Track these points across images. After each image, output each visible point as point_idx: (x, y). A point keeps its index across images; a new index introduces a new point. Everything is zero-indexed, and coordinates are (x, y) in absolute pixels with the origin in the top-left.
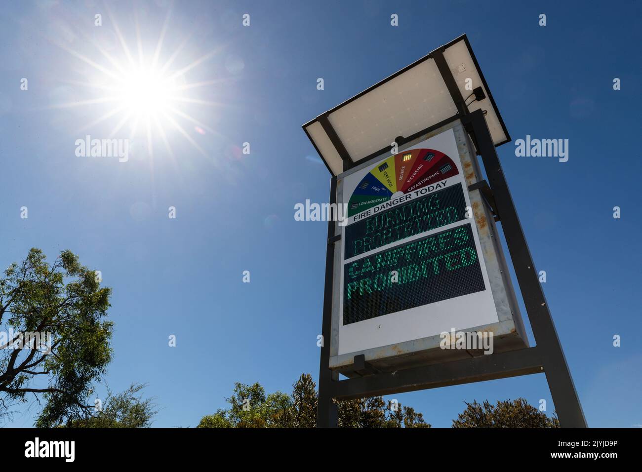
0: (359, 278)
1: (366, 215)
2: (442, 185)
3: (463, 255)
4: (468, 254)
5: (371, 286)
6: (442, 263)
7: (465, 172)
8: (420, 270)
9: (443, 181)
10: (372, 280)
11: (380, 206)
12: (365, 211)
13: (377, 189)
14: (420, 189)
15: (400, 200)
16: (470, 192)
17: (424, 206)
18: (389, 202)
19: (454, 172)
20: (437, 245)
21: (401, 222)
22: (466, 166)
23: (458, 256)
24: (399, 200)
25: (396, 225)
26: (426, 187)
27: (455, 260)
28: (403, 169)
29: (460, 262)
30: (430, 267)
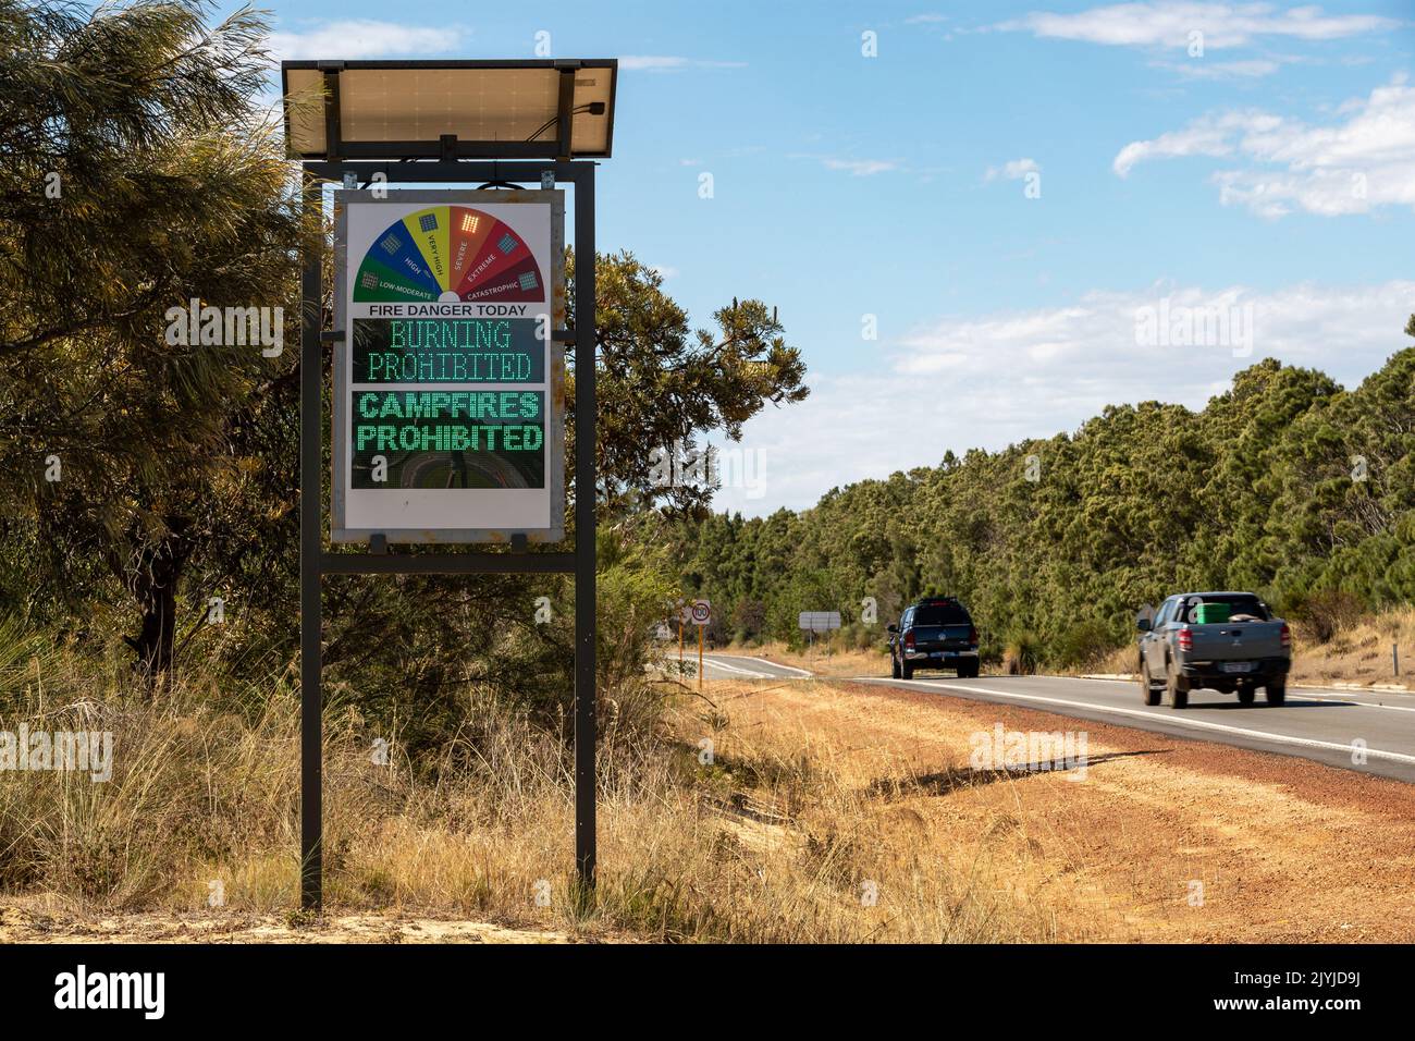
0: (377, 422)
1: (393, 312)
2: (519, 311)
3: (527, 436)
4: (533, 434)
5: (397, 439)
6: (499, 436)
7: (554, 303)
8: (469, 435)
9: (522, 304)
10: (399, 430)
11: (419, 305)
12: (393, 304)
13: (413, 266)
14: (487, 304)
15: (454, 310)
16: (555, 343)
17: (487, 335)
18: (434, 304)
19: (536, 295)
20: (497, 407)
21: (450, 349)
22: (557, 293)
23: (520, 433)
24: (451, 309)
25: (442, 350)
26: (496, 304)
27: (516, 438)
28: (463, 247)
29: (520, 442)
30: (483, 435)
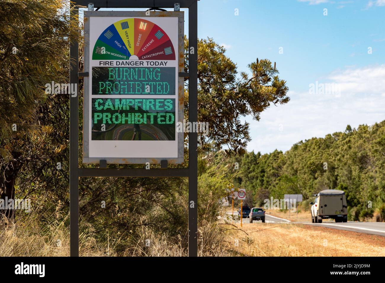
0: (102, 111)
1: (109, 64)
2: (164, 64)
3: (168, 119)
4: (170, 117)
5: (111, 119)
6: (156, 118)
7: (179, 61)
8: (143, 117)
9: (166, 61)
10: (112, 115)
11: (121, 61)
12: (109, 61)
13: (118, 44)
14: (150, 61)
15: (136, 63)
16: (180, 78)
17: (150, 74)
18: (128, 61)
19: (172, 57)
20: (155, 105)
21: (135, 80)
22: (181, 56)
23: (165, 117)
24: (135, 63)
25: (131, 81)
26: (154, 61)
27: (163, 119)
28: (140, 36)
29: (165, 121)
30: (149, 118)
